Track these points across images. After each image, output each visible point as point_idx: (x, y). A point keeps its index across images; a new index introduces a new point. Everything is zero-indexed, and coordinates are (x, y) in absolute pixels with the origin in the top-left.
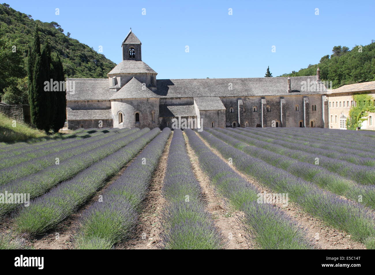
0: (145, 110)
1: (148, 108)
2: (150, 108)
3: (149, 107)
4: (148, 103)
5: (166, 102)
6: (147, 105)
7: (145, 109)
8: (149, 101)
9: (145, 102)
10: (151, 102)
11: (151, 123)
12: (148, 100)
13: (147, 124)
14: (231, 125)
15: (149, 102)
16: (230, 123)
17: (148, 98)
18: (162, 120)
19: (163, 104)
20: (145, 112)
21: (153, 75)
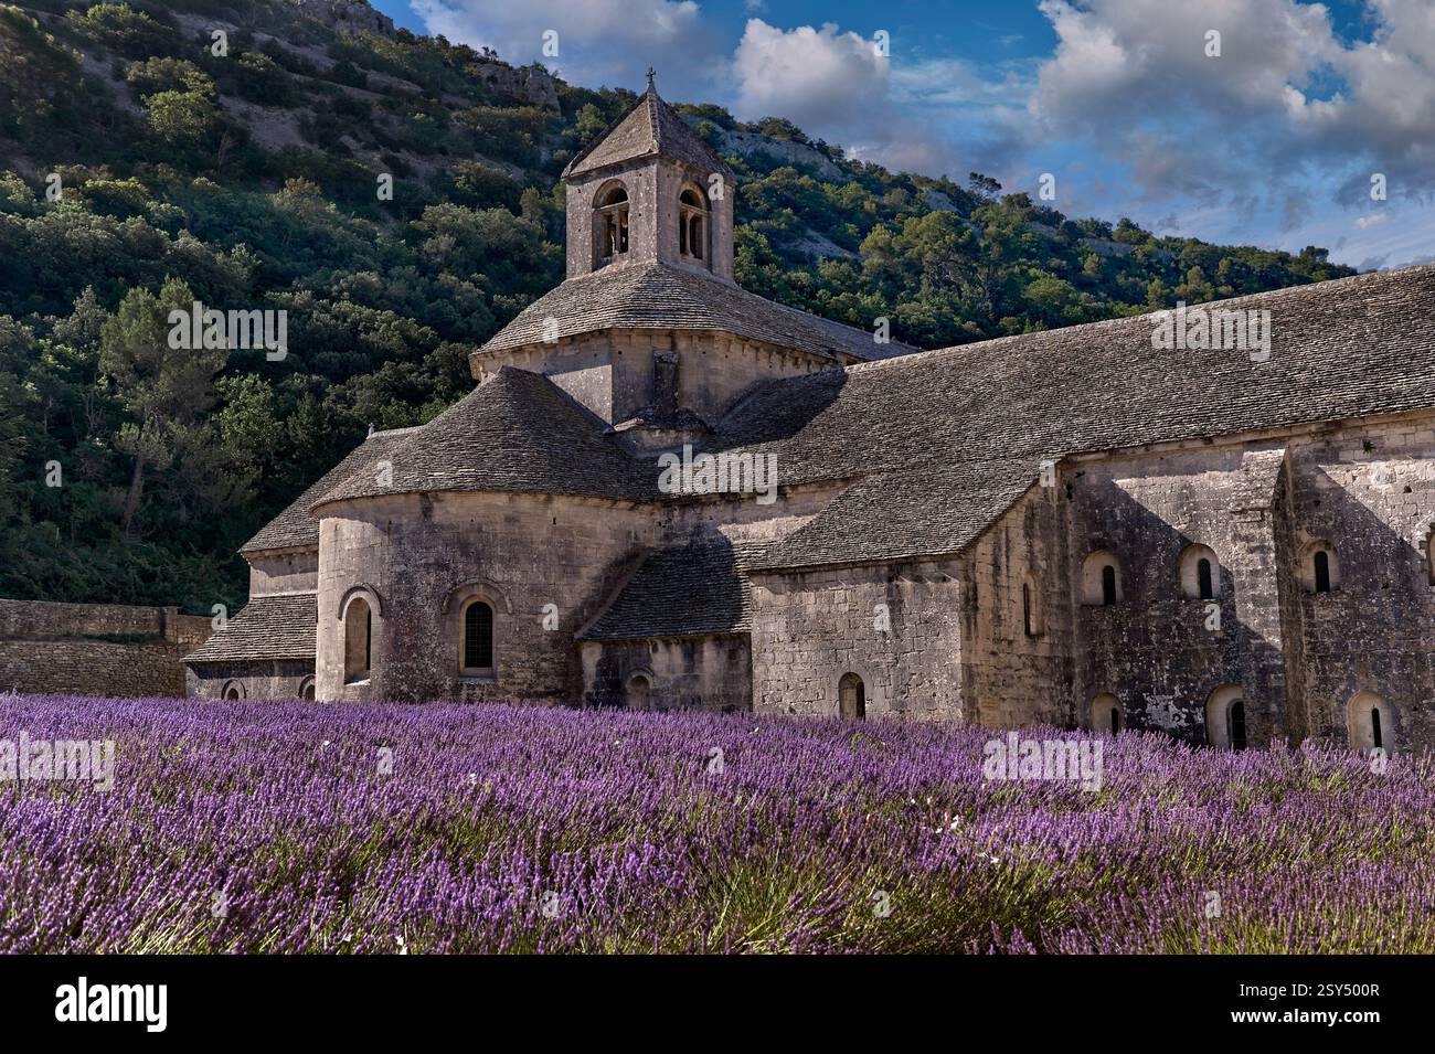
0: (404, 586)
1: (427, 566)
2: (441, 566)
3: (432, 560)
4: (432, 528)
5: (698, 530)
6: (415, 543)
7: (401, 575)
8: (438, 515)
9: (405, 521)
10: (451, 527)
11: (448, 683)
12: (427, 512)
13: (412, 687)
14: (1190, 718)
15: (442, 527)
16: (1181, 703)
17: (424, 494)
18: (599, 664)
19: (685, 543)
20: (404, 597)
21: (682, 345)
